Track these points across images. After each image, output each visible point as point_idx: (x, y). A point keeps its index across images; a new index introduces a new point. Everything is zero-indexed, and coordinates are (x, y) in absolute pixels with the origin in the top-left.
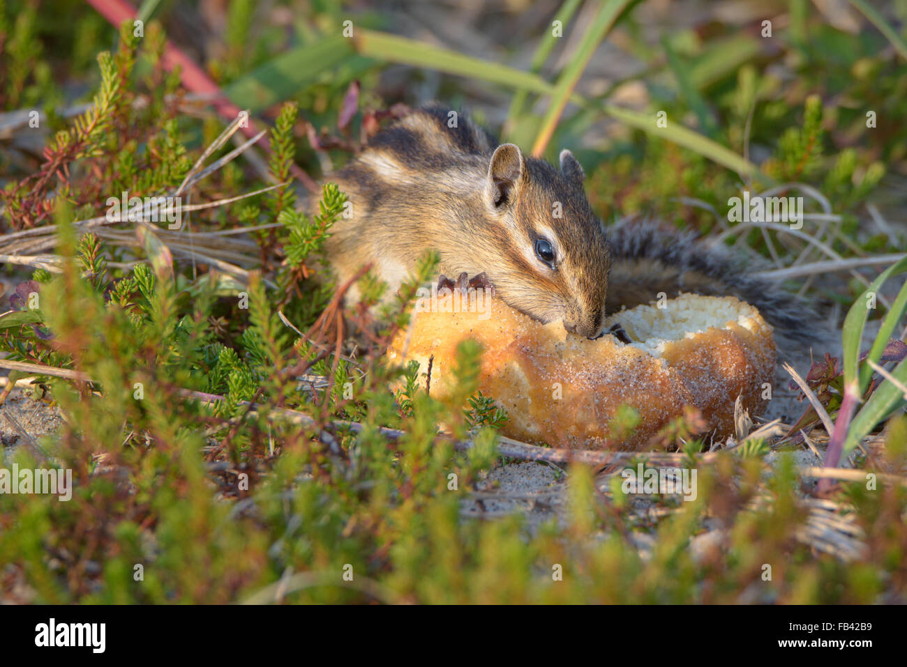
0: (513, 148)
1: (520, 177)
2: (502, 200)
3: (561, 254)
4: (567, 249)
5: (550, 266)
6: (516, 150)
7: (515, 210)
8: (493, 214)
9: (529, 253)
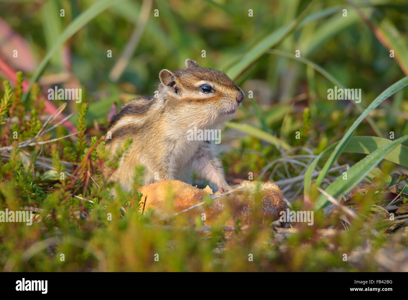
0: (164, 71)
1: (175, 77)
2: (177, 91)
3: (211, 84)
4: (211, 80)
5: (212, 92)
6: (165, 71)
7: (183, 89)
8: (178, 97)
9: (202, 95)
